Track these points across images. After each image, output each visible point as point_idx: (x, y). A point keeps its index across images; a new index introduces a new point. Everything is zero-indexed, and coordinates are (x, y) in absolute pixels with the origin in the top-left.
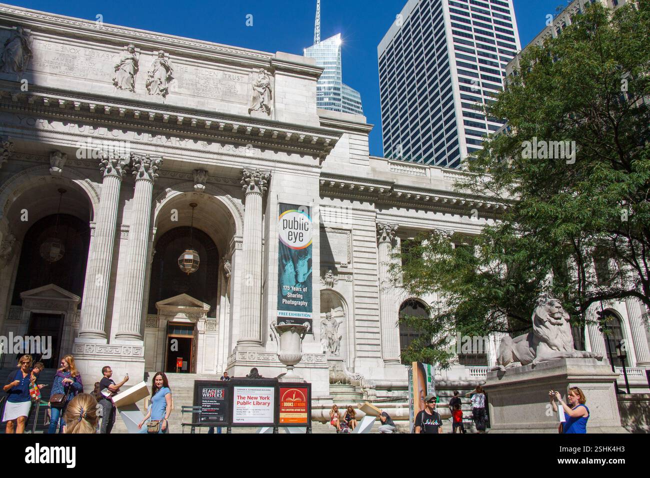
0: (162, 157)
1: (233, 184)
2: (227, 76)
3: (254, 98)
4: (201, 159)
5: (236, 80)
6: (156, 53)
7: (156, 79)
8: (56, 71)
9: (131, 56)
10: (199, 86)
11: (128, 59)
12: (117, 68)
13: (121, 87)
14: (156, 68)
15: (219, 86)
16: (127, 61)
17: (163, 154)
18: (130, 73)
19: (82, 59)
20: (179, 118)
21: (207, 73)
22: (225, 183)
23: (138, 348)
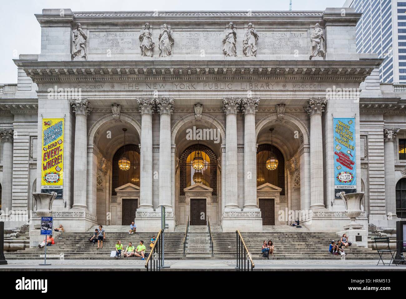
0: (260, 98)
1: (300, 111)
2: (293, 35)
3: (314, 48)
4: (282, 96)
5: (299, 37)
6: (246, 26)
7: (249, 44)
8: (189, 51)
9: (231, 31)
10: (275, 45)
11: (230, 33)
12: (224, 42)
13: (228, 55)
14: (249, 37)
15: (289, 43)
16: (230, 35)
17: (260, 96)
18: (233, 43)
19: (203, 40)
20: (269, 69)
21: (280, 35)
22: (295, 111)
23: (258, 213)
